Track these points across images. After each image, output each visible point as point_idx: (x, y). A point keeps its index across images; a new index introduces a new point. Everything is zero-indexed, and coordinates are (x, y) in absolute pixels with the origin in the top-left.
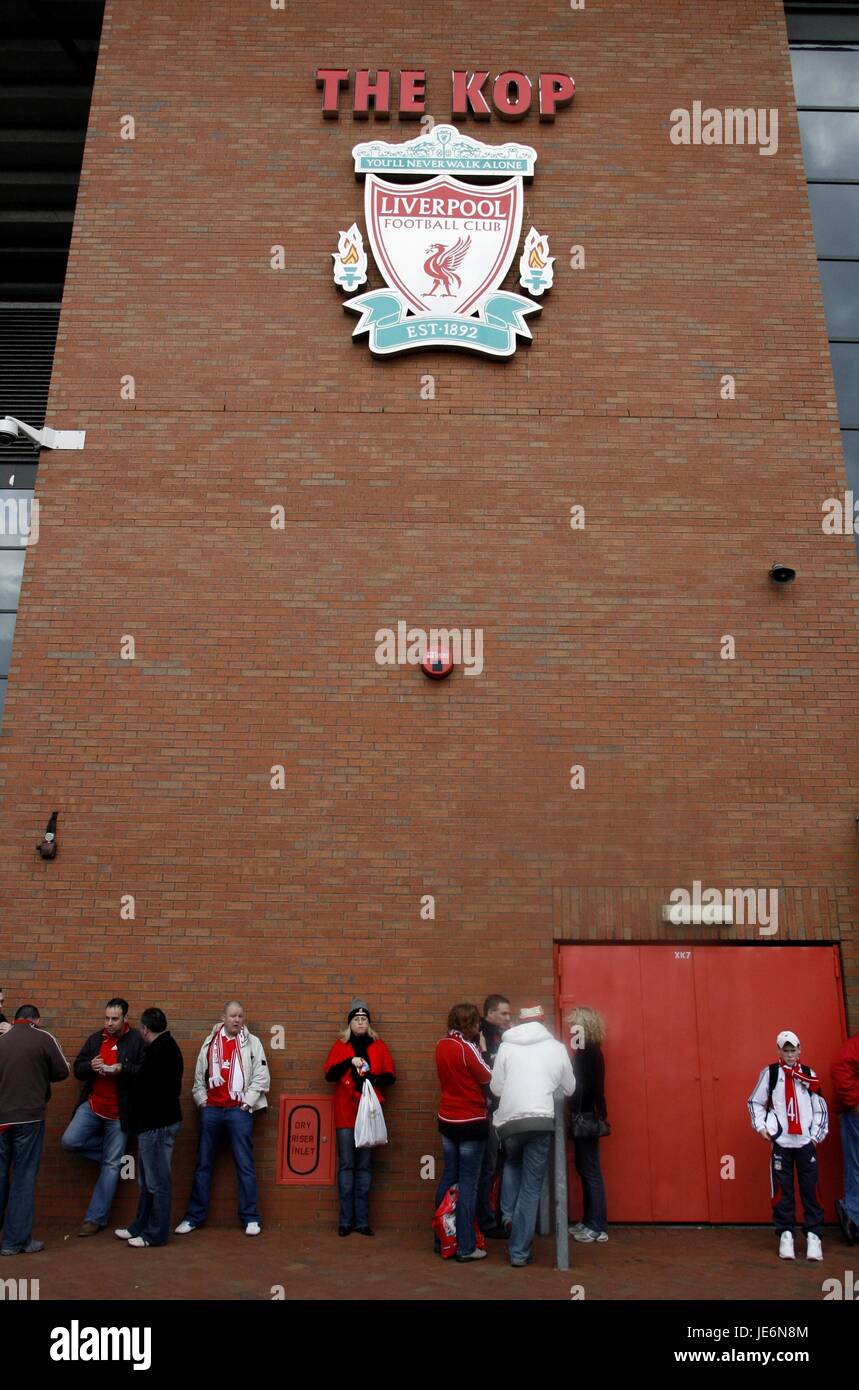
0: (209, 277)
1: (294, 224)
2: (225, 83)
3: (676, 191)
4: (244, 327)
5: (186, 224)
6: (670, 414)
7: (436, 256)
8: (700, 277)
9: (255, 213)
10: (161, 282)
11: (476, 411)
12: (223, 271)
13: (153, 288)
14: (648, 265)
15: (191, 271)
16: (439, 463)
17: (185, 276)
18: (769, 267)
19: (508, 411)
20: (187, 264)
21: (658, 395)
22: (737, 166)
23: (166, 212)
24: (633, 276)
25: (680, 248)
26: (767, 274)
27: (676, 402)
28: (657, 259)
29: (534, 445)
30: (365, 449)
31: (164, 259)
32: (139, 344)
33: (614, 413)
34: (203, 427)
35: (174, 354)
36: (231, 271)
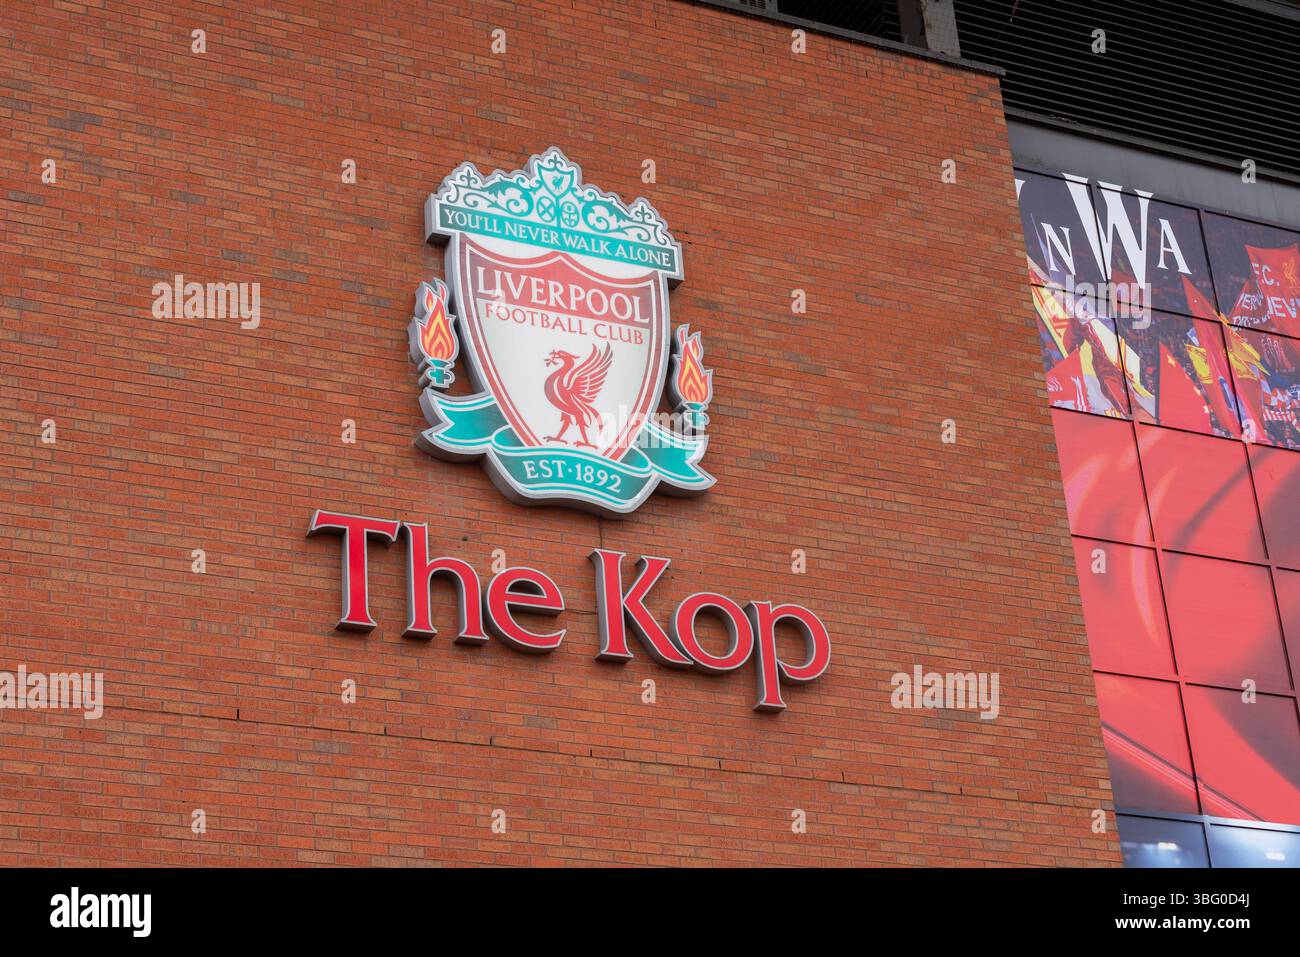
0: (191, 463)
1: (326, 386)
2: (193, 100)
3: (885, 411)
4: (261, 567)
5: (146, 358)
6: (897, 783)
7: (561, 373)
8: (925, 559)
9: (261, 355)
10: (111, 464)
11: (629, 755)
12: (217, 457)
13: (99, 474)
14: (854, 529)
15: (159, 448)
16: (581, 842)
17: (152, 458)
18: (1014, 553)
19: (675, 760)
20: (154, 436)
21: (880, 749)
22: (962, 379)
23: (108, 329)
24: (837, 546)
25: (896, 508)
26: (1013, 563)
27: (904, 762)
28: (866, 522)
29: (716, 820)
30: (468, 809)
31: (114, 419)
32: (82, 577)
33: (823, 776)
34: (204, 747)
35: (145, 604)
36: (229, 458)
